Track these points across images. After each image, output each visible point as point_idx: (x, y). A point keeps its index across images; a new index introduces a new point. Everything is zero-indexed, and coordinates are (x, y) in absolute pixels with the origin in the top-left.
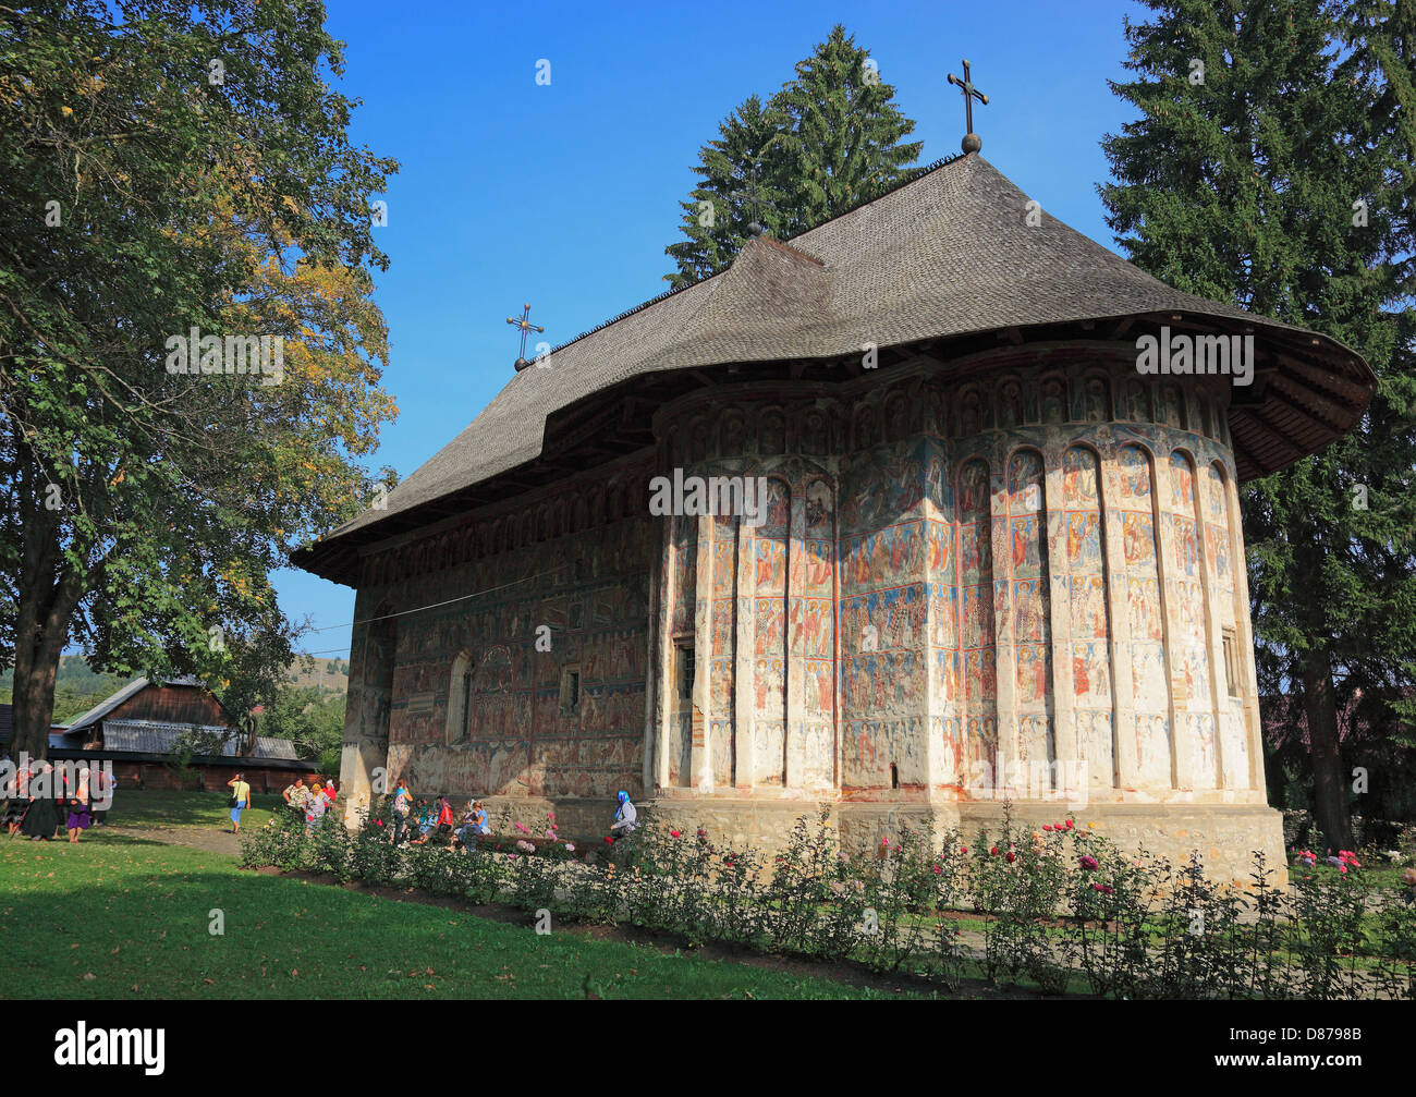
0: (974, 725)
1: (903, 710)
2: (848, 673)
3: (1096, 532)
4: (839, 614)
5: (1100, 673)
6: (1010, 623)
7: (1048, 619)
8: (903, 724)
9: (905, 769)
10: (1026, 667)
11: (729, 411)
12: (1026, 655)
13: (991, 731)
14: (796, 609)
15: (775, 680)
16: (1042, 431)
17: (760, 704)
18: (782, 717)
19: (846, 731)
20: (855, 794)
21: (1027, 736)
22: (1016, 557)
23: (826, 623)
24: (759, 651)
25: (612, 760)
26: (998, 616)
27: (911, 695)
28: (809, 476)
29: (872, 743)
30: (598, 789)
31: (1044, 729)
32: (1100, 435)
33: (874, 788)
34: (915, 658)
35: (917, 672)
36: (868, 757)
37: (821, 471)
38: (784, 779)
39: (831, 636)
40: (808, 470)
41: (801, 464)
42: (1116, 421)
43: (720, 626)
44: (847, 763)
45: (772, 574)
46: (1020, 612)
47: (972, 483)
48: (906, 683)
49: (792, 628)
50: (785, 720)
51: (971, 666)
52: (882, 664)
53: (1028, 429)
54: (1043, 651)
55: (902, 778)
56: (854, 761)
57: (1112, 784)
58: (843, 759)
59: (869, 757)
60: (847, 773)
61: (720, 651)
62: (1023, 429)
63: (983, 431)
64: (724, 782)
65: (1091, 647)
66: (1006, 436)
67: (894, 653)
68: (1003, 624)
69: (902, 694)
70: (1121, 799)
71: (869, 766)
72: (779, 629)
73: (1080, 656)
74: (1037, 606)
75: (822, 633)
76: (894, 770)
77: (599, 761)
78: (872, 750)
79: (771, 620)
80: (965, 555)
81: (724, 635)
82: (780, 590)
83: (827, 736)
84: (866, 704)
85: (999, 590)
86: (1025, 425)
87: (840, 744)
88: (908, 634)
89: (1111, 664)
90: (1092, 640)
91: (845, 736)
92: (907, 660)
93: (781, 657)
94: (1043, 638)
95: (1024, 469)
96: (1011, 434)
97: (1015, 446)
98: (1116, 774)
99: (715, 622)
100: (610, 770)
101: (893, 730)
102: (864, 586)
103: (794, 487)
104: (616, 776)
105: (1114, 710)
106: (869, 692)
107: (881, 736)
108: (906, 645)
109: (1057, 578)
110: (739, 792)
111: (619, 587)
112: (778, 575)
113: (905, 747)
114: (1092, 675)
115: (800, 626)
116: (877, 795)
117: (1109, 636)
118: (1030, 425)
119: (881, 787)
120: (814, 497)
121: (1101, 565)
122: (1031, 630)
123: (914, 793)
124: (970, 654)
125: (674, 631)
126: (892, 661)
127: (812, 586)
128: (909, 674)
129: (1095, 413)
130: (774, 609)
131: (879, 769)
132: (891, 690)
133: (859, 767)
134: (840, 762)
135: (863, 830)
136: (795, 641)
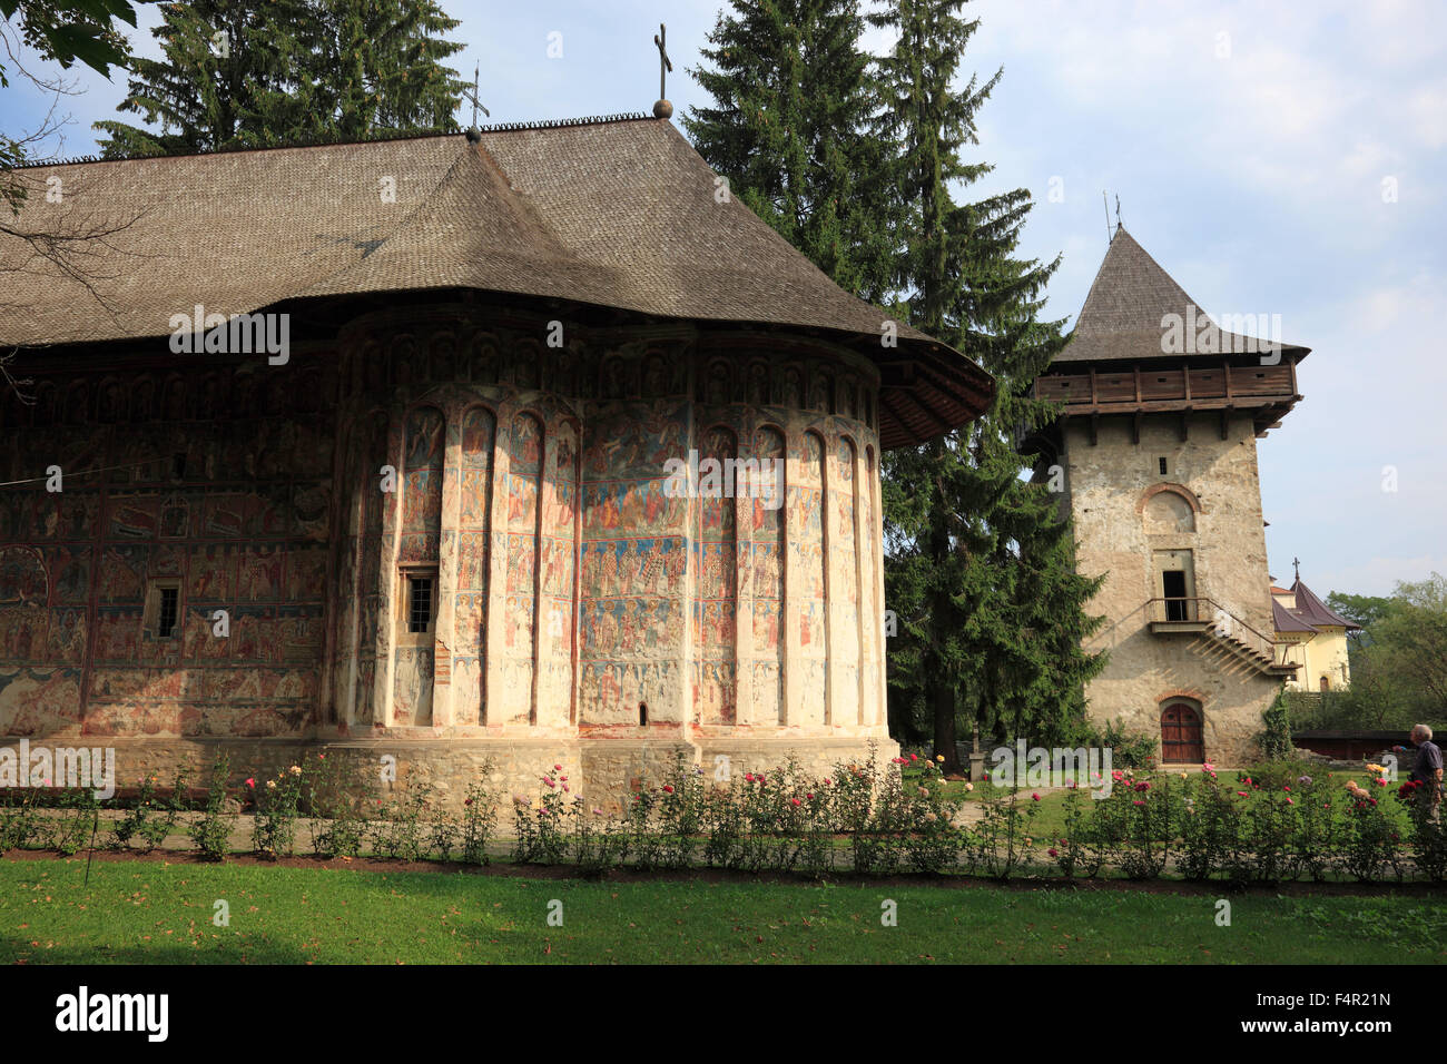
0: (709, 668)
1: (657, 653)
2: (590, 614)
3: (818, 508)
4: (580, 556)
5: (818, 629)
6: (751, 580)
7: (783, 579)
8: (656, 666)
9: (657, 708)
10: (761, 619)
11: (485, 334)
12: (761, 609)
13: (727, 675)
14: (548, 549)
15: (525, 619)
16: (785, 413)
17: (510, 642)
18: (530, 655)
19: (586, 670)
20: (595, 732)
21: (760, 679)
22: (755, 521)
23: (568, 563)
24: (510, 588)
25: (238, 694)
26: (741, 573)
27: (665, 640)
28: (560, 416)
29: (618, 683)
30: (214, 726)
31: (775, 674)
32: (827, 426)
33: (619, 725)
34: (669, 606)
35: (673, 619)
36: (612, 695)
37: (570, 412)
38: (532, 716)
39: (571, 577)
40: (561, 411)
41: (555, 403)
42: (838, 415)
43: (467, 560)
44: (587, 702)
45: (522, 510)
46: (757, 570)
47: (715, 448)
48: (660, 628)
49: (544, 567)
50: (534, 659)
51: (708, 614)
52: (632, 609)
53: (773, 409)
54: (776, 607)
55: (651, 716)
56: (596, 700)
57: (823, 721)
58: (582, 698)
59: (614, 696)
60: (586, 711)
61: (469, 585)
62: (769, 408)
63: (733, 403)
64: (471, 720)
65: (812, 606)
66: (755, 412)
67: (647, 599)
68: (745, 580)
69: (653, 637)
70: (832, 734)
71: (613, 704)
72: (529, 567)
73: (805, 613)
74: (773, 566)
75: (565, 574)
76: (643, 709)
77: (218, 694)
78: (618, 690)
79: (522, 557)
80: (705, 513)
81: (472, 569)
82: (531, 527)
83: (567, 675)
84: (611, 644)
85: (743, 549)
86: (772, 406)
87: (579, 684)
88: (663, 583)
89: (826, 621)
90: (814, 599)
91: (584, 675)
92: (661, 606)
93: (530, 595)
94: (777, 596)
95: (766, 444)
96: (759, 411)
97: (763, 422)
98: (827, 713)
99: (461, 553)
100: (236, 704)
101: (644, 672)
102: (612, 532)
103: (548, 426)
104: (247, 712)
105: (828, 659)
106: (616, 634)
107: (629, 677)
108: (660, 592)
109: (793, 544)
110: (491, 730)
111: (254, 494)
112: (528, 512)
113: (657, 688)
114: (812, 629)
115: (551, 566)
116: (622, 732)
117: (826, 597)
118: (776, 406)
119: (627, 725)
120: (562, 438)
121: (821, 535)
122: (766, 587)
123: (666, 731)
124: (708, 604)
125: (400, 559)
126: (643, 606)
127: (558, 526)
128: (664, 620)
129: (822, 405)
130: (524, 546)
131: (626, 708)
132: (642, 634)
133: (600, 705)
134: (578, 700)
135: (612, 766)
136: (547, 580)
